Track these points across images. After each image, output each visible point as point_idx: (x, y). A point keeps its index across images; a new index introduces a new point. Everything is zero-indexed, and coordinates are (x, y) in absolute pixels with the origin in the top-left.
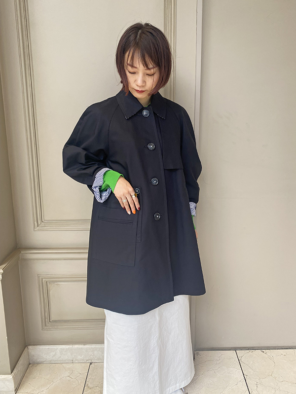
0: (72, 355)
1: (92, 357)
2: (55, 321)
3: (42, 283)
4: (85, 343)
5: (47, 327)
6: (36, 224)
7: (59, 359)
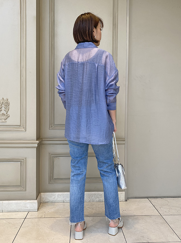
0: (63, 198)
2: (55, 179)
3: (51, 157)
5: (51, 182)
6: (51, 126)
7: (56, 200)
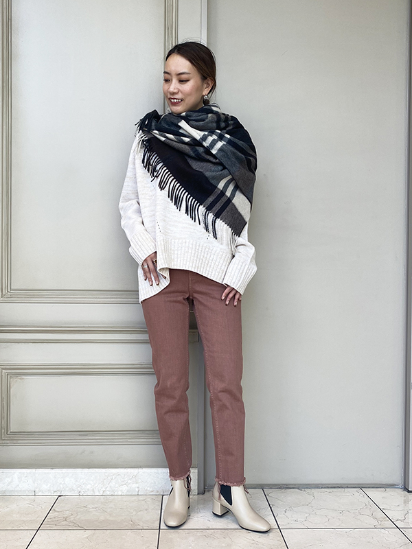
0: (34, 482)
1: (61, 486)
2: (14, 433)
3: (2, 376)
4: (53, 466)
5: (4, 442)
6: (1, 294)
7: (16, 489)
